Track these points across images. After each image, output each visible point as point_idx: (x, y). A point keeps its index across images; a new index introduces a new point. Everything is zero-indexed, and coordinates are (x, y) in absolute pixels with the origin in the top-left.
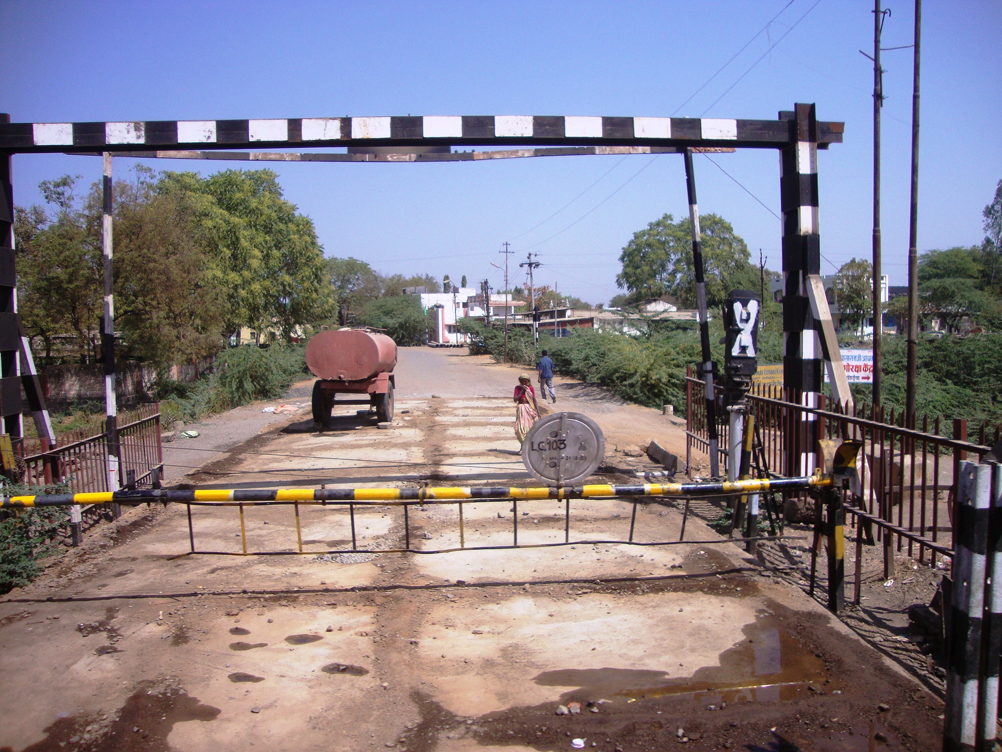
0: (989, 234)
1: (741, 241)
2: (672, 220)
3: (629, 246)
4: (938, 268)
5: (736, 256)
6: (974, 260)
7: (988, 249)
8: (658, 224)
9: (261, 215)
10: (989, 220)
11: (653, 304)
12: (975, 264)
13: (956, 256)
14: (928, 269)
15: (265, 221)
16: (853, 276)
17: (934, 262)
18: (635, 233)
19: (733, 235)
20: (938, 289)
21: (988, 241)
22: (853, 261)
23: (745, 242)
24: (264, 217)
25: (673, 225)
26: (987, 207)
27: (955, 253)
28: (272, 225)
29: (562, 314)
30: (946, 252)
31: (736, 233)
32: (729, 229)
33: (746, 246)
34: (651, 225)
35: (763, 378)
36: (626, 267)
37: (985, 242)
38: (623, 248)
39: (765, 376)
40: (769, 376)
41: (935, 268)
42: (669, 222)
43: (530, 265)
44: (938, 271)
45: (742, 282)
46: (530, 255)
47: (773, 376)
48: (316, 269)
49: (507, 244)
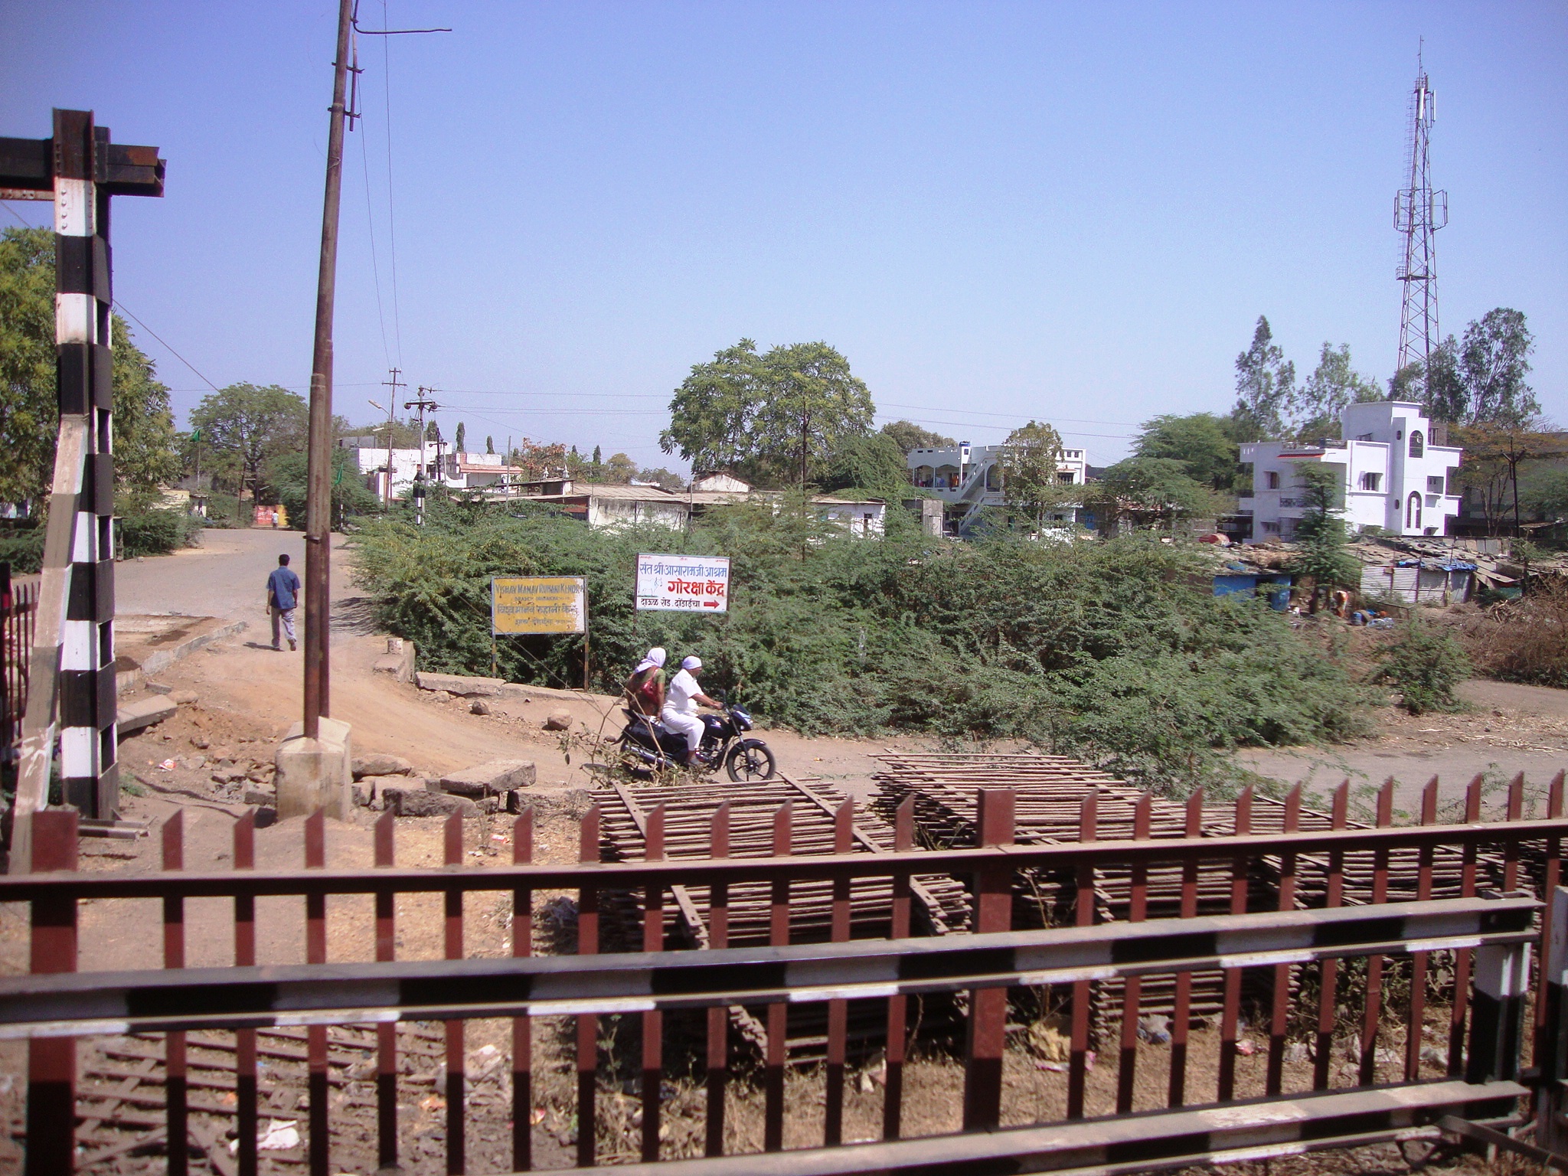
0: (1245, 396)
1: (861, 387)
2: (753, 348)
3: (685, 387)
4: (1172, 443)
5: (852, 411)
6: (1226, 434)
7: (1241, 418)
8: (731, 354)
9: (19, 304)
10: (1245, 375)
11: (711, 480)
12: (1226, 440)
13: (1198, 426)
14: (1157, 443)
15: (25, 314)
16: (1030, 448)
17: (1167, 434)
18: (694, 367)
19: (849, 376)
20: (1130, 473)
21: (1242, 405)
22: (1031, 426)
23: (869, 388)
24: (23, 308)
25: (756, 357)
26: (1242, 355)
27: (1200, 421)
28: (39, 322)
29: (557, 487)
30: (1187, 419)
31: (854, 373)
32: (845, 367)
33: (868, 395)
34: (719, 355)
35: (539, 599)
36: (677, 418)
37: (1237, 408)
38: (676, 390)
39: (542, 595)
40: (548, 595)
41: (1167, 443)
42: (750, 351)
43: (421, 406)
44: (1171, 448)
45: (857, 451)
46: (421, 389)
47: (555, 595)
48: (125, 398)
49: (395, 371)
